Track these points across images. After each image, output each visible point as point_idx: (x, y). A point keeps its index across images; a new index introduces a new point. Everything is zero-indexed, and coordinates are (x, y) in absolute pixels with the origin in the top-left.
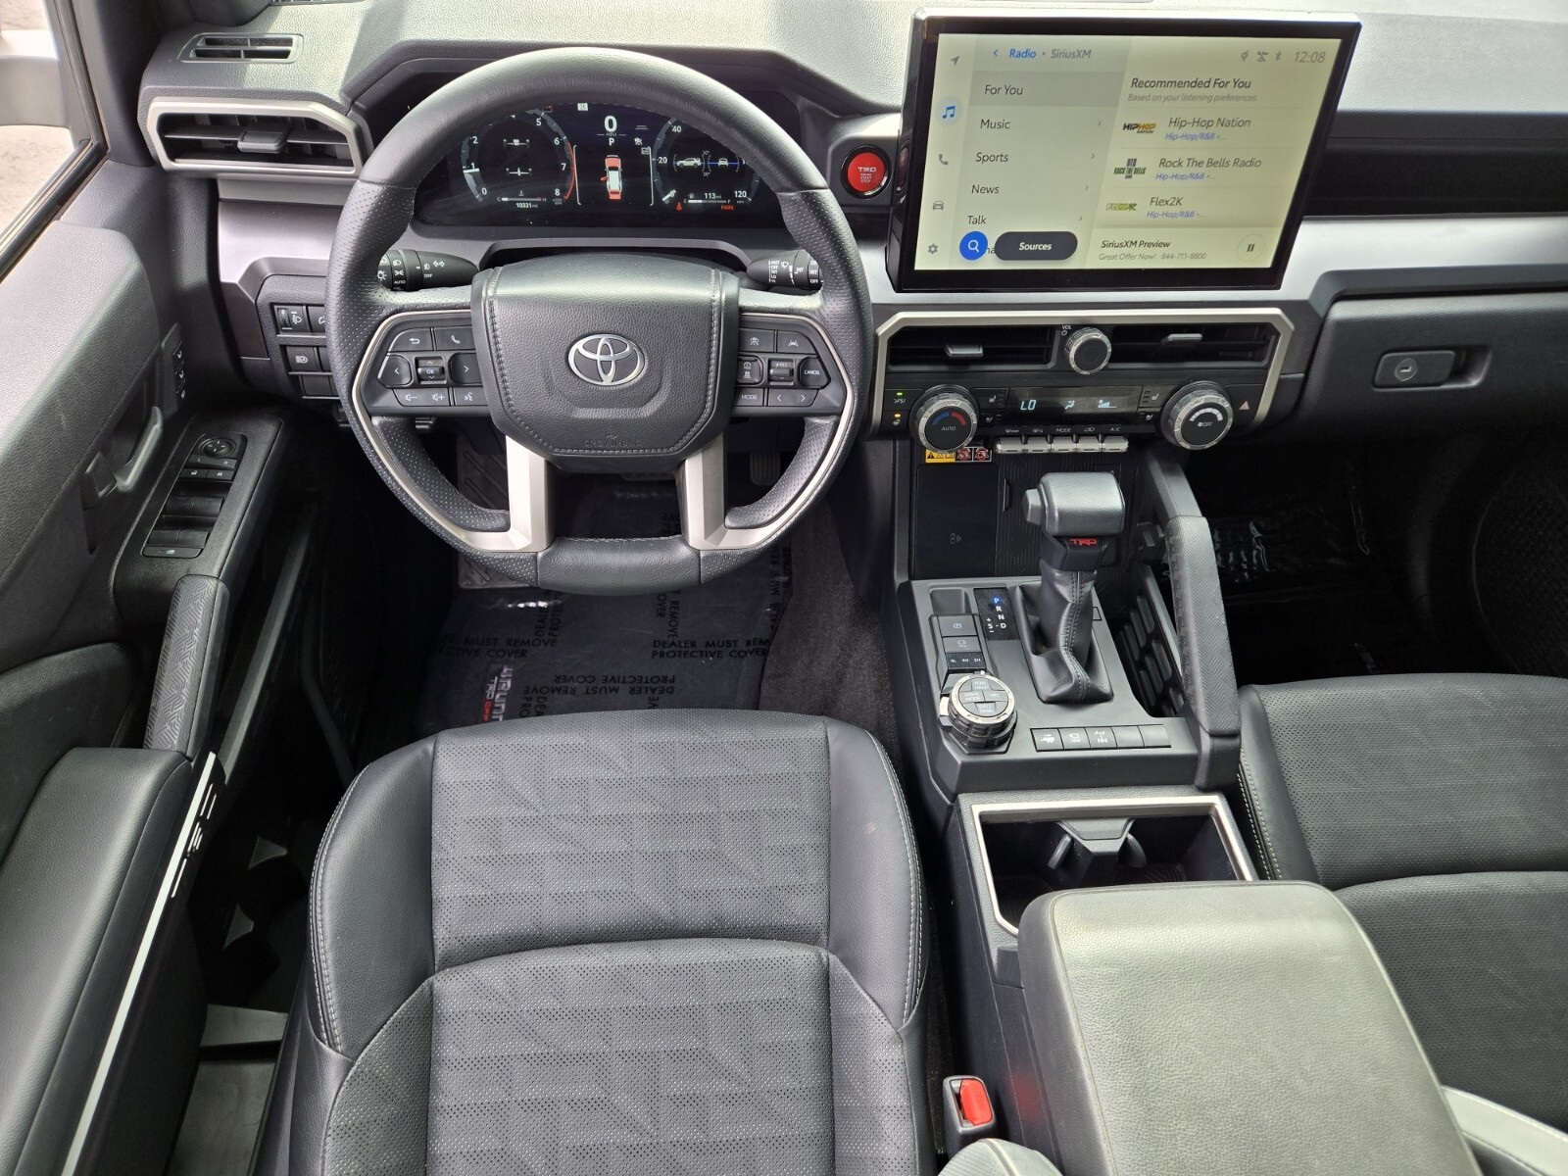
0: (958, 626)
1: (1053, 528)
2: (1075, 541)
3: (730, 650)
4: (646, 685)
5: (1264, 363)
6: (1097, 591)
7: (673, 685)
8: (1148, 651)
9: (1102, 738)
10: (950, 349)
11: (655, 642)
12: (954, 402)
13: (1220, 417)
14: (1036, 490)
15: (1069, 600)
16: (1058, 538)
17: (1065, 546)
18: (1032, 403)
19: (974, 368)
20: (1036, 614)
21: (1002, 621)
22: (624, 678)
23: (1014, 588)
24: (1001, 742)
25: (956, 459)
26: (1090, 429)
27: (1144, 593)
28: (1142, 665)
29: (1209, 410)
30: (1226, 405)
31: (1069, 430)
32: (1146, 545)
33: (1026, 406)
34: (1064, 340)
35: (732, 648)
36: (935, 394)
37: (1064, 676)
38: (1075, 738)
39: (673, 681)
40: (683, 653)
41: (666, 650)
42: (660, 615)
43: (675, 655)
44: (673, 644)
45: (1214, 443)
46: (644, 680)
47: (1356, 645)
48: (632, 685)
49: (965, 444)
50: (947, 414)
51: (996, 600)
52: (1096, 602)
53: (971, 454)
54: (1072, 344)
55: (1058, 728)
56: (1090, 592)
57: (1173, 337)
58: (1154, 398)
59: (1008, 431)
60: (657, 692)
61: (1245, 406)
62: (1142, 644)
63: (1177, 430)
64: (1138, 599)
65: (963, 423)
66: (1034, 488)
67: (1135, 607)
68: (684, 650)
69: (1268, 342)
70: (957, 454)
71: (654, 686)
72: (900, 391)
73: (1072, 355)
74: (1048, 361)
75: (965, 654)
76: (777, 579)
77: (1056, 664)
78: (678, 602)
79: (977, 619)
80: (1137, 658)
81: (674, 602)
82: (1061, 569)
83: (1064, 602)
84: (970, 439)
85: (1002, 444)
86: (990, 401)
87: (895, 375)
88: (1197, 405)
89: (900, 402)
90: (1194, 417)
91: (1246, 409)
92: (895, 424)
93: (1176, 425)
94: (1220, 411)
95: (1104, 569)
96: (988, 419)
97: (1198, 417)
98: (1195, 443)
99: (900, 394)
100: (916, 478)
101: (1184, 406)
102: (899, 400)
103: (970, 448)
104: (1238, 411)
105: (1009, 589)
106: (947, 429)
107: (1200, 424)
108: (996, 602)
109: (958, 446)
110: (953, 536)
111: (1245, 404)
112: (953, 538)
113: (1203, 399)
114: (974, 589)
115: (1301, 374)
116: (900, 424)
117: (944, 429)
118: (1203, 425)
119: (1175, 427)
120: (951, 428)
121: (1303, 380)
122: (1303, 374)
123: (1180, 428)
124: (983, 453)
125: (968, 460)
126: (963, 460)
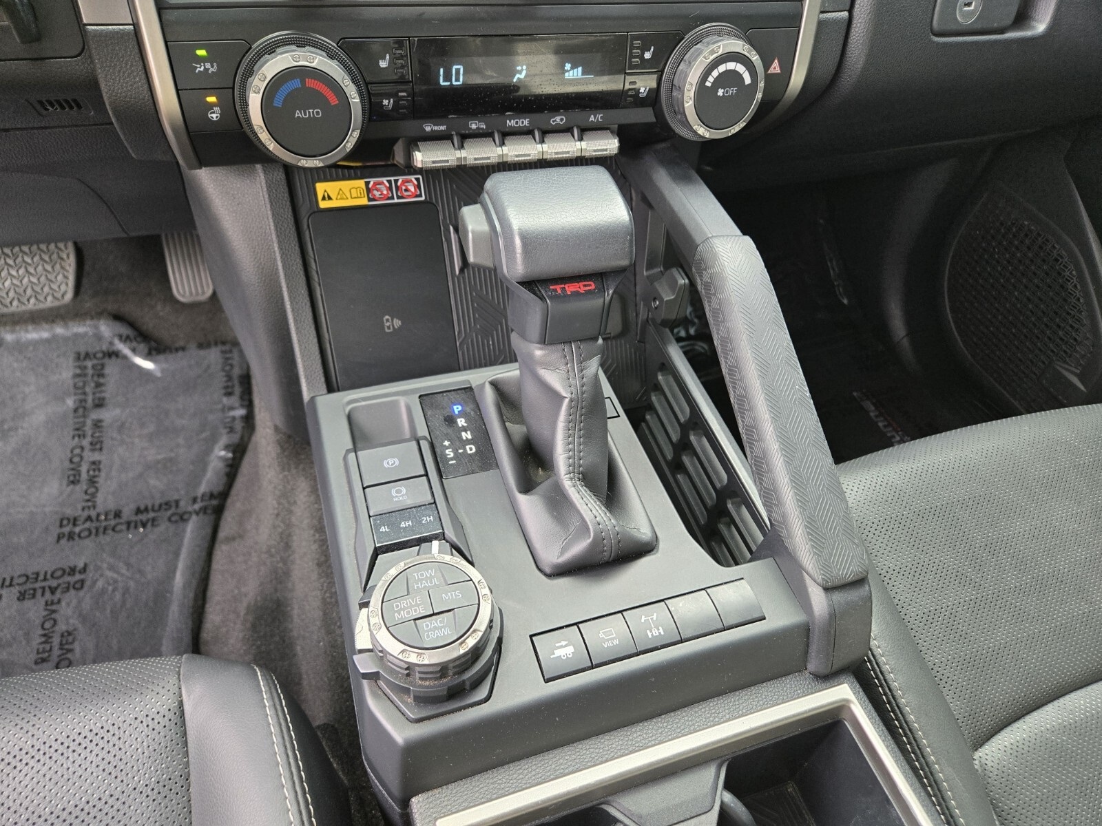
0: (391, 462)
1: (516, 267)
2: (558, 288)
3: (169, 513)
4: (44, 584)
6: (605, 372)
7: (82, 577)
8: (684, 446)
9: (653, 624)
11: (62, 520)
13: (747, 80)
14: (478, 206)
15: (564, 394)
16: (530, 284)
17: (542, 298)
18: (458, 71)
20: (521, 420)
21: (468, 442)
22: (12, 579)
23: (482, 386)
24: (477, 683)
25: (370, 200)
26: (558, 119)
27: (667, 367)
28: (678, 466)
29: (731, 66)
31: (526, 122)
33: (448, 77)
35: (173, 510)
36: (269, 49)
37: (575, 523)
38: (608, 636)
39: (84, 570)
40: (101, 530)
41: (77, 530)
42: (73, 482)
43: (90, 534)
44: (89, 518)
45: (741, 124)
46: (41, 577)
48: (22, 589)
50: (295, 84)
51: (457, 409)
52: (608, 390)
53: (390, 189)
55: (576, 624)
56: (596, 376)
58: (647, 55)
59: (428, 129)
60: (59, 591)
61: (775, 68)
62: (675, 438)
64: (660, 377)
65: (334, 101)
66: (475, 203)
67: (657, 388)
68: (104, 524)
71: (54, 583)
72: (201, 49)
75: (403, 511)
76: (232, 413)
77: (558, 503)
78: (100, 462)
79: (425, 446)
80: (669, 457)
81: (94, 463)
82: (544, 341)
83: (559, 398)
85: (419, 151)
86: (381, 66)
87: (176, 13)
88: (712, 58)
89: (206, 70)
90: (711, 79)
91: (778, 71)
92: (212, 117)
93: (686, 98)
94: (747, 69)
95: (612, 335)
96: (385, 102)
97: (716, 79)
98: (714, 127)
99: (201, 53)
100: (307, 233)
101: (693, 61)
102: (204, 66)
103: (388, 181)
104: (769, 72)
105: (475, 390)
106: (305, 115)
107: (720, 92)
108: (457, 413)
109: (339, 146)
110: (387, 320)
111: (776, 61)
112: (388, 324)
113: (719, 47)
114: (420, 397)
115: (842, 13)
116: (219, 115)
117: (300, 115)
118: (723, 93)
119: (685, 103)
120: (313, 112)
121: (845, 24)
122: (845, 14)
123: (691, 102)
124: (409, 187)
125: (389, 198)
126: (380, 199)
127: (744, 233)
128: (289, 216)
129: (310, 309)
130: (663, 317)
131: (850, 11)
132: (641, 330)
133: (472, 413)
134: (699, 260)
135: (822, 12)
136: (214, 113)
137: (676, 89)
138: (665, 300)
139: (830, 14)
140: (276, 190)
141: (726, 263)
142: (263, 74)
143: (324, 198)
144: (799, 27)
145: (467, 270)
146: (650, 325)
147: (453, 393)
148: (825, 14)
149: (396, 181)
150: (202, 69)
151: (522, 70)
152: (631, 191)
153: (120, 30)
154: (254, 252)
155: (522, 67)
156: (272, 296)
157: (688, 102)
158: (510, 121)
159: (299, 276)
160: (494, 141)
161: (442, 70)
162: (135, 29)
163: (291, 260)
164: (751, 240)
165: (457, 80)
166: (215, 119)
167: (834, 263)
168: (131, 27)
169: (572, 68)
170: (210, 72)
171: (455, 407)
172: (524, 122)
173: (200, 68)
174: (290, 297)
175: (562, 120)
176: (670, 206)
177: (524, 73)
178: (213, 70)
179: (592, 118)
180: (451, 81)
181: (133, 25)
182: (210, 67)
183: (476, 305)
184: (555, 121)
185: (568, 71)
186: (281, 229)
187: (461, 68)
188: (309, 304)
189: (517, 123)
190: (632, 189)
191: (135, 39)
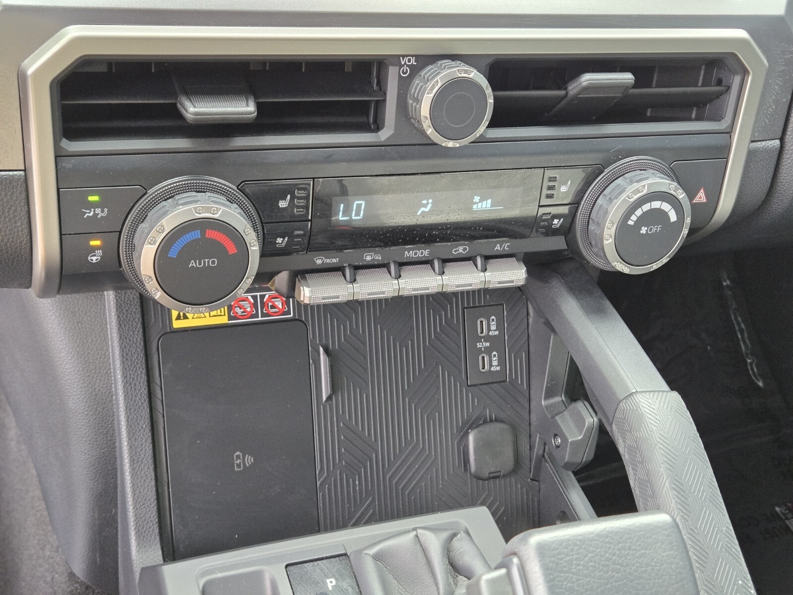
5: (722, 125)
10: (187, 104)
12: (208, 210)
13: (673, 217)
18: (359, 206)
19: (241, 142)
25: (230, 318)
26: (461, 250)
29: (656, 204)
30: (681, 195)
31: (426, 253)
32: (565, 439)
33: (347, 212)
34: (405, 84)
36: (169, 195)
45: (665, 260)
47: (777, 509)
49: (240, 292)
50: (196, 234)
51: (331, 583)
53: (255, 305)
54: (422, 92)
57: (588, 78)
58: (564, 189)
61: (701, 197)
63: (609, 242)
65: (232, 250)
69: (729, 88)
70: (230, 308)
72: (93, 193)
73: (425, 110)
74: (377, 126)
84: (250, 281)
85: (308, 286)
86: (281, 206)
87: (73, 160)
88: (636, 197)
89: (95, 215)
90: (634, 218)
91: (704, 200)
92: (92, 260)
93: (606, 236)
94: (673, 207)
95: (502, 473)
96: (279, 240)
97: (639, 218)
98: (636, 264)
99: (94, 198)
100: (156, 356)
101: (614, 199)
102: (94, 211)
103: (252, 296)
104: (694, 201)
105: (352, 558)
106: (200, 264)
107: (644, 230)
108: (330, 588)
109: (229, 294)
110: (238, 457)
111: (702, 191)
112: (238, 462)
113: (644, 186)
114: (287, 566)
115: (773, 141)
116: (99, 257)
117: (194, 265)
118: (647, 231)
119: (604, 240)
120: (208, 262)
121: (776, 153)
122: (778, 142)
123: (611, 240)
124: (277, 303)
125: (252, 316)
126: (243, 317)
127: (672, 389)
128: (139, 339)
129: (151, 446)
130: (566, 460)
131: (782, 140)
132: (535, 467)
133: (350, 590)
134: (622, 419)
135: (753, 141)
136: (95, 255)
137: (594, 223)
138: (570, 441)
139: (759, 143)
140: (127, 311)
141: (654, 428)
142: (162, 226)
143: (178, 318)
144: (727, 158)
145: (336, 396)
146: (546, 461)
147: (325, 561)
148: (755, 144)
149: (262, 297)
150: (92, 213)
151: (428, 203)
152: (527, 304)
153: (10, 176)
154: (89, 376)
155: (428, 201)
156: (102, 426)
157: (608, 240)
158: (409, 253)
159: (142, 408)
160: (390, 273)
161: (342, 205)
162: (26, 175)
163: (135, 389)
164: (680, 396)
165: (357, 214)
166: (94, 261)
167: (746, 335)
168: (22, 173)
169: (481, 201)
170: (99, 217)
171: (328, 581)
172: (424, 253)
173: (89, 213)
174: (129, 433)
175: (465, 249)
176: (584, 346)
177: (429, 206)
178: (103, 215)
179: (498, 247)
180: (351, 217)
181: (25, 170)
182: (100, 212)
183: (342, 437)
184: (458, 250)
185: (476, 203)
186: (127, 354)
187: (363, 203)
188: (150, 440)
189: (416, 254)
190: (529, 303)
191: (24, 185)
